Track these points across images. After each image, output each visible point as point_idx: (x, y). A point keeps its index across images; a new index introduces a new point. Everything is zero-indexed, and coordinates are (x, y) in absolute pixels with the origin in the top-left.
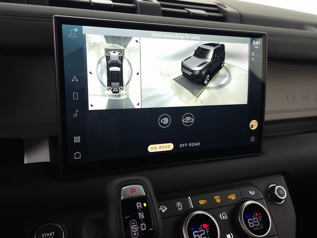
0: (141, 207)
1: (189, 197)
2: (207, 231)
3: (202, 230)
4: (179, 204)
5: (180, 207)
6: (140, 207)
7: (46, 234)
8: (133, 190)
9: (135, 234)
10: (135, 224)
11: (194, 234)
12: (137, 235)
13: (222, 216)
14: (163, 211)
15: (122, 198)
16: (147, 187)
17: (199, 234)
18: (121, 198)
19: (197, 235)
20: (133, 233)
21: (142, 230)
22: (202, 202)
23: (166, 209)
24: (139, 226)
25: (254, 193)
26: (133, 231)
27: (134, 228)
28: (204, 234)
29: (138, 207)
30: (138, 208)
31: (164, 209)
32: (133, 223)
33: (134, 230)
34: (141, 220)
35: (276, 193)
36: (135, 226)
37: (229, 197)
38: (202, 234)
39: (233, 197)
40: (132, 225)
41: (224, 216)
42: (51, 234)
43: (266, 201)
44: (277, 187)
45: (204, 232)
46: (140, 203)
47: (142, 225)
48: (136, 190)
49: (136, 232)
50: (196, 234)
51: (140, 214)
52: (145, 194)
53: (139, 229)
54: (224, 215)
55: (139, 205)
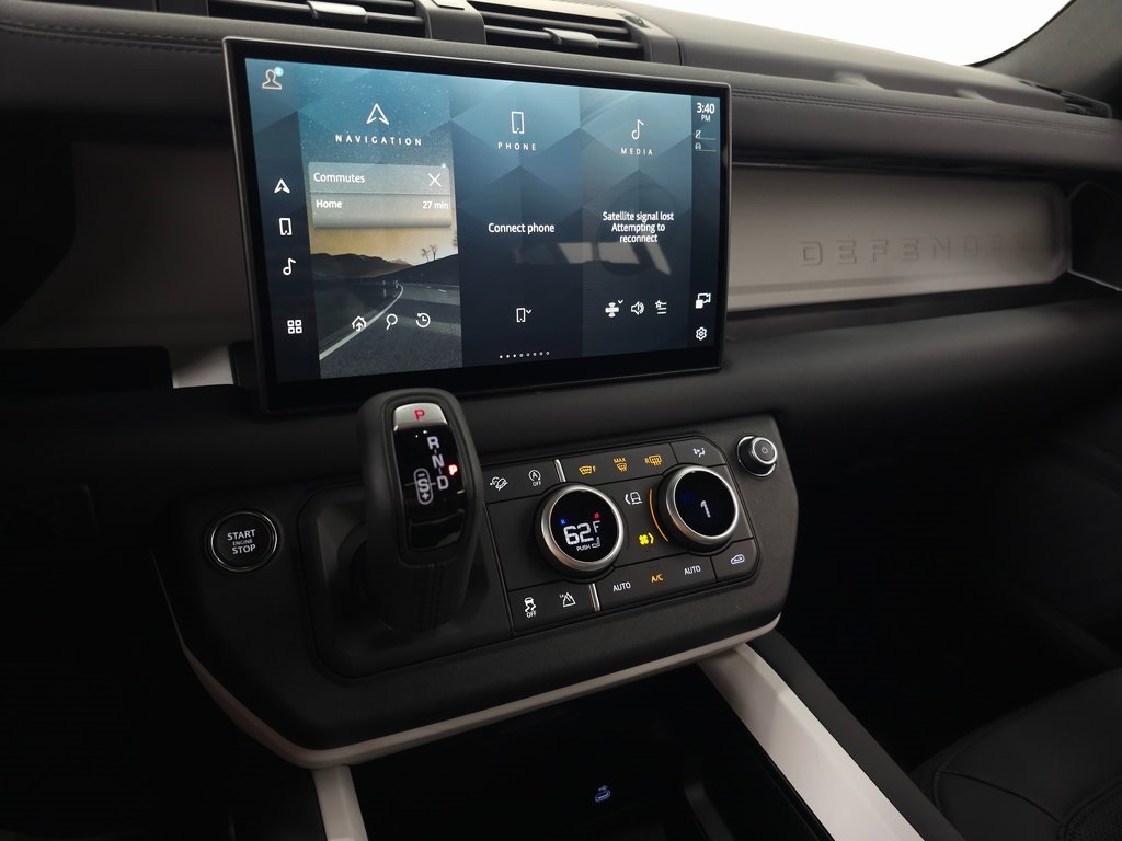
0: (438, 446)
1: (558, 461)
2: (596, 527)
3: (584, 525)
4: (534, 474)
5: (536, 479)
6: (434, 446)
7: (235, 534)
8: (420, 413)
9: (425, 496)
10: (426, 477)
11: (566, 533)
12: (429, 498)
13: (630, 499)
14: (499, 487)
15: (396, 428)
16: (451, 407)
17: (578, 531)
18: (393, 427)
19: (573, 535)
20: (422, 494)
21: (441, 488)
22: (585, 470)
23: (505, 483)
24: (434, 479)
25: (703, 453)
26: (421, 490)
27: (423, 486)
28: (587, 532)
29: (431, 445)
30: (431, 447)
31: (500, 484)
32: (420, 475)
33: (424, 488)
34: (437, 469)
35: (754, 453)
36: (425, 480)
37: (647, 461)
38: (584, 533)
39: (655, 460)
40: (418, 479)
41: (634, 499)
42: (247, 533)
43: (730, 469)
44: (757, 440)
45: (589, 528)
46: (435, 438)
47: (439, 479)
48: (426, 413)
49: (428, 492)
50: (570, 531)
51: (434, 458)
52: (445, 421)
53: (435, 488)
54: (635, 496)
55: (433, 441)
